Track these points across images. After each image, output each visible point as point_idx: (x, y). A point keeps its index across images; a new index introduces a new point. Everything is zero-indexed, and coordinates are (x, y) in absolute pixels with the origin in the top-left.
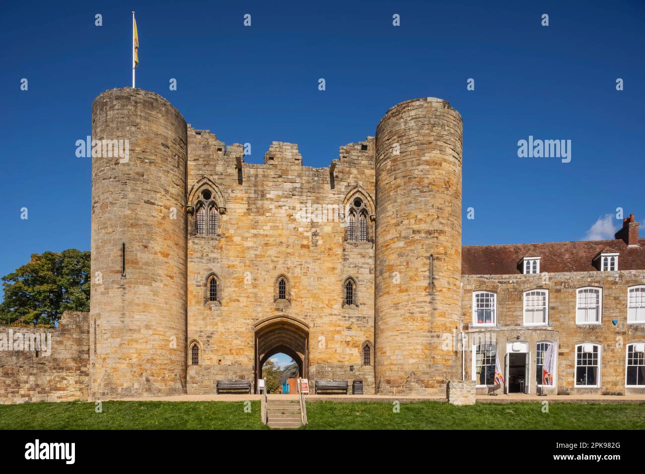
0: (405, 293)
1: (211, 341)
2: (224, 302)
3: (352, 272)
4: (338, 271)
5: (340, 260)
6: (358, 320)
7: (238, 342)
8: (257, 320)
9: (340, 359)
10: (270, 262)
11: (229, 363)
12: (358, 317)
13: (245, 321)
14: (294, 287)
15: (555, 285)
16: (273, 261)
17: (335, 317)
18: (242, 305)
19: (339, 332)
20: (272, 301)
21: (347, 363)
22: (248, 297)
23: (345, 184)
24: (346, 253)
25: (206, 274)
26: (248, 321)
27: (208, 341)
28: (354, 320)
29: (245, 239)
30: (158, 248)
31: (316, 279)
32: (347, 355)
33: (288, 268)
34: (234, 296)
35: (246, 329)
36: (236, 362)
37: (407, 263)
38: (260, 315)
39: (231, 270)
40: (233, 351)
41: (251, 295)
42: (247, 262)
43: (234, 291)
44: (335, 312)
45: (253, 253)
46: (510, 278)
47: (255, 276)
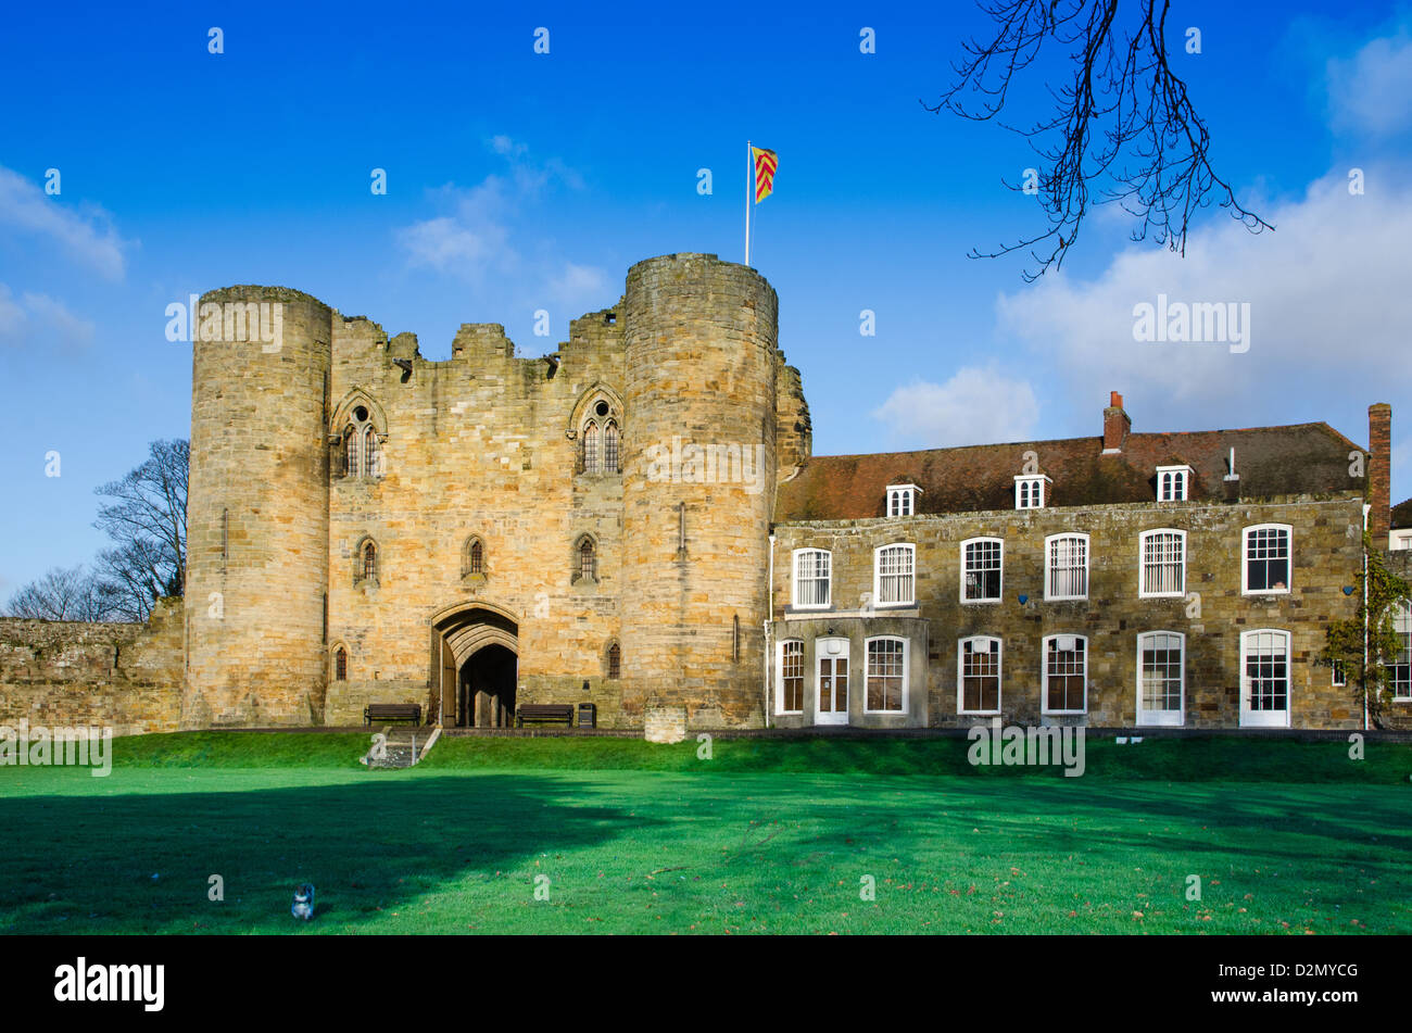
0: (644, 565)
1: (365, 642)
2: (383, 580)
3: (589, 526)
4: (565, 525)
5: (569, 507)
6: (597, 605)
7: (405, 643)
8: (435, 607)
9: (568, 670)
10: (455, 515)
11: (391, 676)
12: (599, 599)
13: (415, 610)
14: (492, 553)
15: (926, 536)
16: (459, 514)
17: (560, 600)
18: (411, 585)
19: (566, 625)
20: (459, 577)
21: (578, 676)
22: (421, 572)
23: (578, 381)
24: (578, 494)
25: (356, 538)
26: (421, 610)
27: (359, 643)
28: (590, 604)
29: (417, 480)
30: (274, 512)
31: (529, 540)
32: (577, 662)
33: (484, 524)
34: (400, 572)
35: (418, 622)
36: (401, 675)
37: (647, 517)
38: (440, 600)
39: (394, 531)
40: (397, 658)
41: (425, 569)
42: (420, 516)
43: (400, 563)
44: (560, 592)
45: (429, 502)
46: (853, 524)
47: (432, 538)
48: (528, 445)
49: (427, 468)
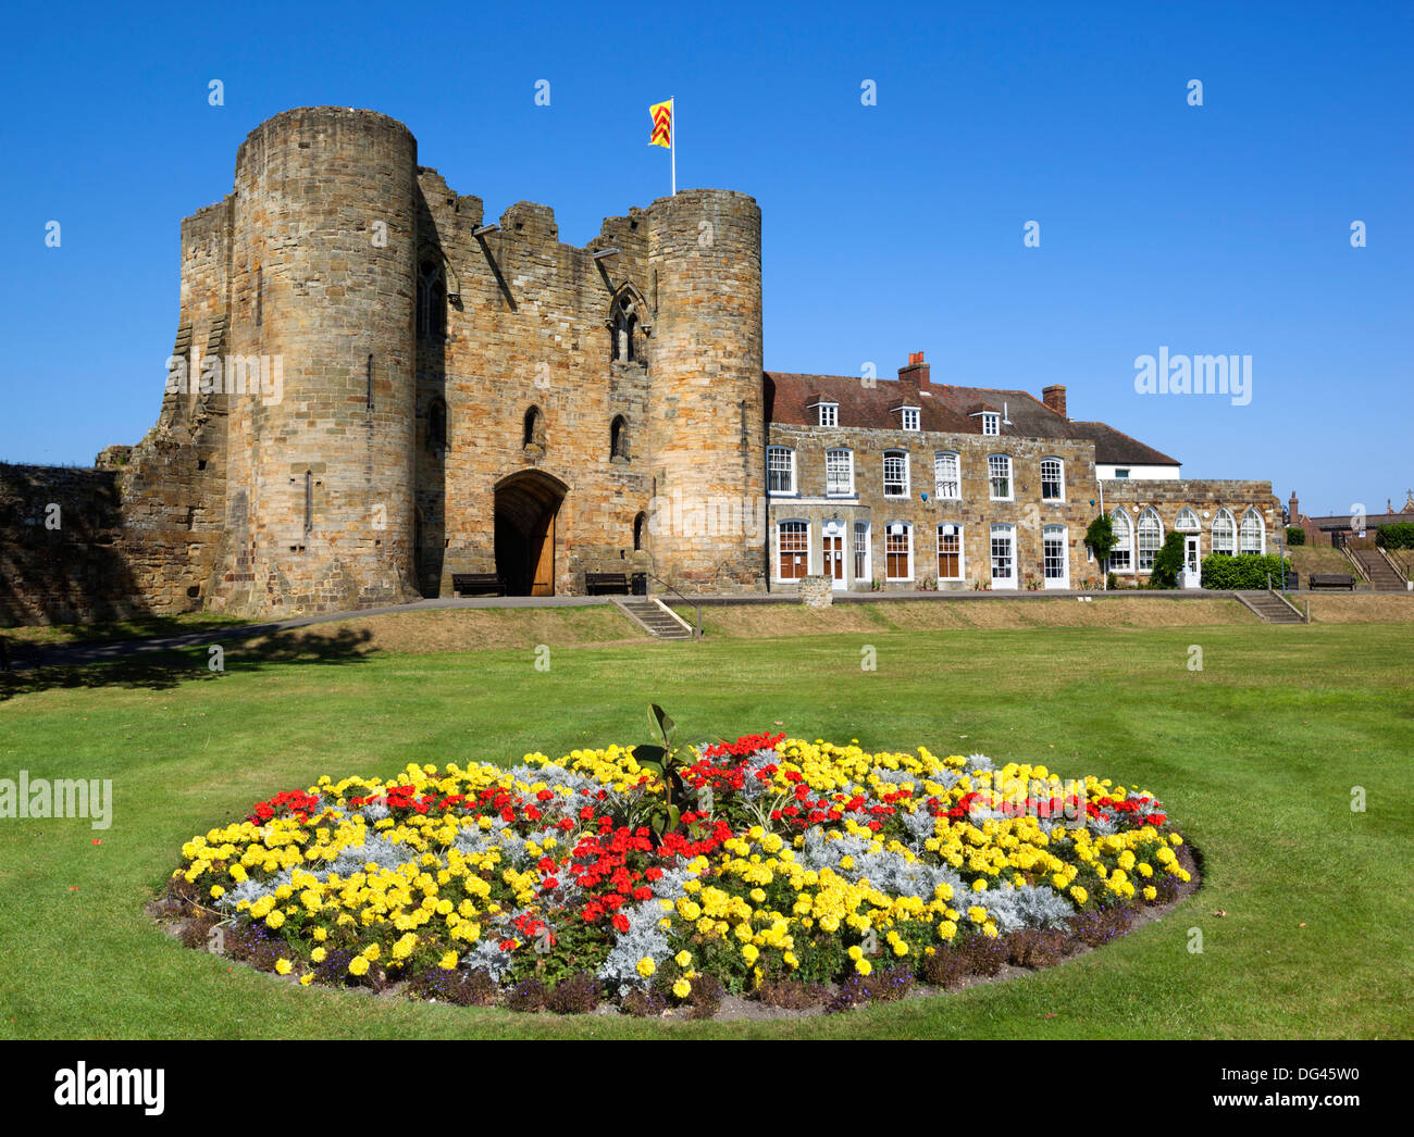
0: (711, 451)
1: (436, 508)
2: (453, 444)
3: (621, 409)
4: (604, 406)
5: (608, 390)
6: (629, 481)
7: (474, 510)
8: (500, 475)
9: (610, 541)
10: (517, 385)
11: (461, 544)
12: (630, 476)
13: (483, 477)
14: (548, 426)
15: (860, 445)
16: (521, 385)
17: (601, 475)
18: (479, 450)
19: (606, 499)
21: (617, 546)
22: (488, 439)
23: (613, 276)
24: (614, 379)
25: (428, 397)
26: (488, 477)
27: (432, 508)
28: (624, 480)
29: (485, 346)
31: (577, 416)
32: (617, 534)
33: (542, 397)
34: (469, 437)
35: (485, 490)
36: (470, 544)
37: (715, 410)
38: (504, 469)
39: (464, 395)
40: (468, 525)
41: (492, 436)
42: (487, 383)
43: (469, 428)
44: (602, 467)
45: (494, 369)
46: (810, 430)
47: (498, 406)
48: (577, 327)
49: (492, 334)
